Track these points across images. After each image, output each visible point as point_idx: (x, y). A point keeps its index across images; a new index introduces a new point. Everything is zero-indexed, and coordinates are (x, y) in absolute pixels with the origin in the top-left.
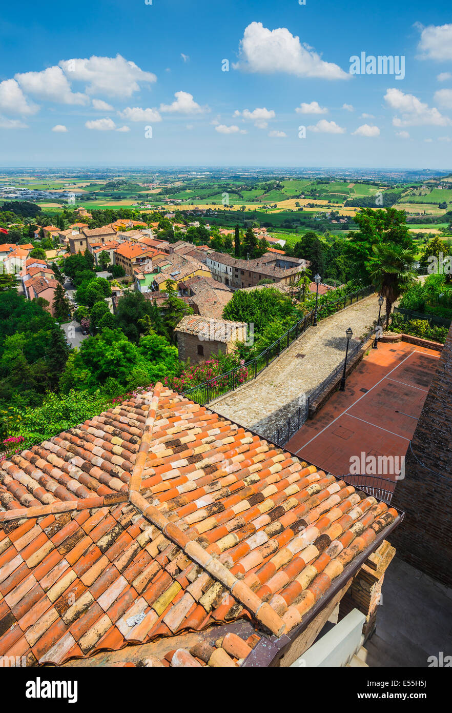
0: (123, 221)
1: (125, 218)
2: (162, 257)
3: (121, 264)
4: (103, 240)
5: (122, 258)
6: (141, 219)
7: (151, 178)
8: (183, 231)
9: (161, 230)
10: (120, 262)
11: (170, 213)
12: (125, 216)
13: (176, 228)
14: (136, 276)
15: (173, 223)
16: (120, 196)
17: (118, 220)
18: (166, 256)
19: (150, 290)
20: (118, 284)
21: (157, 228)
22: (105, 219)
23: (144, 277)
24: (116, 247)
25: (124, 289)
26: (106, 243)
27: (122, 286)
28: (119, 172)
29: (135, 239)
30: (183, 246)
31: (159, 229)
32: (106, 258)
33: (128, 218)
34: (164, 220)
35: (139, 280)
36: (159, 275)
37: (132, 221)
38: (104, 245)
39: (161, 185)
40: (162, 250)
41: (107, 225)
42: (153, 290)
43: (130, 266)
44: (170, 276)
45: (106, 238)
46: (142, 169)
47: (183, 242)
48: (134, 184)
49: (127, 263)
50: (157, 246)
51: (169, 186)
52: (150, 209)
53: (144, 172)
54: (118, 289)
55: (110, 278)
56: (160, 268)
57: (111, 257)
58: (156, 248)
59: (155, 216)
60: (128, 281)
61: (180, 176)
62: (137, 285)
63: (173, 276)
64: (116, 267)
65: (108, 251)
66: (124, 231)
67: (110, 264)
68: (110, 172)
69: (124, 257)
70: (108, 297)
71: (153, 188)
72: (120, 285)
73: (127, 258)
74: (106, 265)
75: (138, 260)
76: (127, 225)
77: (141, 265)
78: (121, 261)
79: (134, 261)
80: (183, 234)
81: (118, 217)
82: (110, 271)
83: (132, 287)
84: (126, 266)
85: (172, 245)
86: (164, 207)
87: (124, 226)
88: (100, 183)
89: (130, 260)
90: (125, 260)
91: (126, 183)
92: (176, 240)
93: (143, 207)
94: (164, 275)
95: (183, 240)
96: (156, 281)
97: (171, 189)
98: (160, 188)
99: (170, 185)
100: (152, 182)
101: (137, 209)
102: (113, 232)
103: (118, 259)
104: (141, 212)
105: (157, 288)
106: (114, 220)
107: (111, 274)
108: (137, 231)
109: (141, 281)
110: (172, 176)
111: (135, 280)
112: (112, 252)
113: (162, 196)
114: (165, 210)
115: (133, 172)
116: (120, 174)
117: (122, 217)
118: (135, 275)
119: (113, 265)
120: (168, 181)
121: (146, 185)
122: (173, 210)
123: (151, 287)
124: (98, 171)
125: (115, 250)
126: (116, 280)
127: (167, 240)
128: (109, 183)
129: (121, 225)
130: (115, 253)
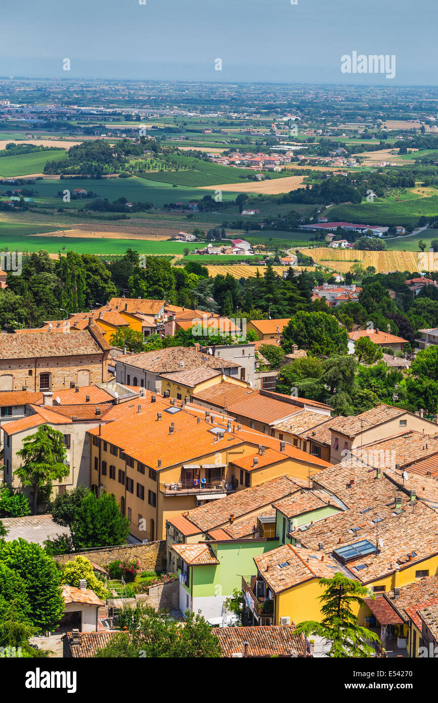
0: (132, 305)
1: (139, 294)
2: (300, 475)
3: (113, 488)
4: (45, 380)
5: (120, 464)
6: (211, 300)
7: (264, 131)
8: (391, 362)
9: (299, 354)
10: (106, 480)
11: (332, 281)
12: (143, 285)
13: (363, 347)
14: (178, 548)
15: (347, 324)
16: (123, 201)
17: (114, 301)
18: (318, 471)
19: (232, 618)
20: (91, 575)
21: (276, 343)
22: (56, 292)
23: (213, 554)
24: (97, 417)
25: (119, 603)
26: (59, 393)
27: (110, 587)
28: (131, 102)
29: (180, 385)
30: (393, 428)
31: (288, 349)
32: (52, 457)
33: (156, 295)
34: (309, 309)
35: (186, 569)
36: (282, 552)
37: (172, 308)
38: (49, 402)
39: (302, 163)
40: (296, 440)
41: (63, 316)
42: (246, 618)
43: (153, 500)
44: (332, 562)
45: (59, 375)
46: (228, 93)
47: (395, 412)
48: (189, 154)
49: (141, 488)
50: (277, 424)
51: (338, 166)
52: (249, 262)
53: (237, 103)
54: (91, 597)
55: (58, 547)
56: (287, 521)
57: (73, 457)
58: (272, 432)
59: (270, 291)
60: (136, 566)
61: (391, 126)
62: (176, 589)
63: (342, 561)
64: (90, 502)
65: (63, 430)
66: (135, 347)
67: (62, 488)
68: (95, 101)
69: (130, 461)
70: (45, 629)
71: (269, 175)
72: (97, 583)
73: (141, 468)
74: (48, 488)
75: (188, 476)
76: (149, 322)
77: (199, 503)
78: (112, 476)
79: (170, 480)
80: (395, 378)
81: (111, 287)
82: (63, 518)
83: (154, 599)
84: (132, 500)
85: (348, 425)
86: (306, 252)
87: (136, 327)
88: (47, 144)
89: (154, 475)
90: (132, 473)
91: (155, 149)
92: (361, 404)
93: (218, 250)
94: (304, 554)
95: (395, 404)
96: (267, 576)
97: (347, 180)
98: (298, 173)
99: (340, 162)
100: (267, 145)
101: (194, 258)
102: (90, 349)
103: (102, 467)
104: (214, 271)
105: (269, 610)
106: (99, 298)
107: (66, 531)
108: (192, 353)
109: (196, 575)
110: (352, 126)
111: (164, 564)
112: (78, 433)
113: (301, 208)
114: (311, 269)
115: (190, 103)
116: (135, 112)
117: (128, 290)
118: (170, 542)
119: (79, 493)
120: (335, 146)
121: (237, 158)
122: (347, 268)
123: (236, 603)
124: (43, 95)
125: (92, 427)
126: (83, 557)
127: (321, 398)
128: (86, 144)
129: (122, 320)
130: (92, 440)
